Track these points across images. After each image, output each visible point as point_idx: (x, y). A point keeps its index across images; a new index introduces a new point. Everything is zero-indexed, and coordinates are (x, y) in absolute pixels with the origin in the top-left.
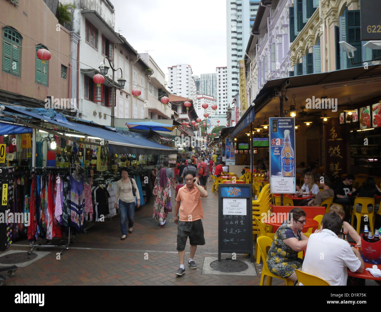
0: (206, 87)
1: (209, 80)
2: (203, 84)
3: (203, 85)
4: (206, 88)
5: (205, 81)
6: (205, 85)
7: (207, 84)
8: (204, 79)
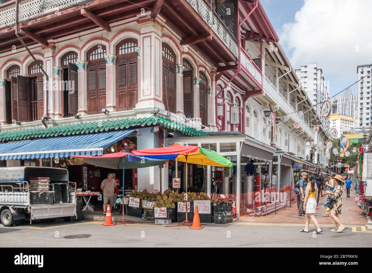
0: (344, 110)
1: (347, 102)
2: (340, 107)
3: (340, 109)
4: (344, 112)
5: (343, 104)
6: (343, 108)
7: (345, 108)
8: (342, 102)
